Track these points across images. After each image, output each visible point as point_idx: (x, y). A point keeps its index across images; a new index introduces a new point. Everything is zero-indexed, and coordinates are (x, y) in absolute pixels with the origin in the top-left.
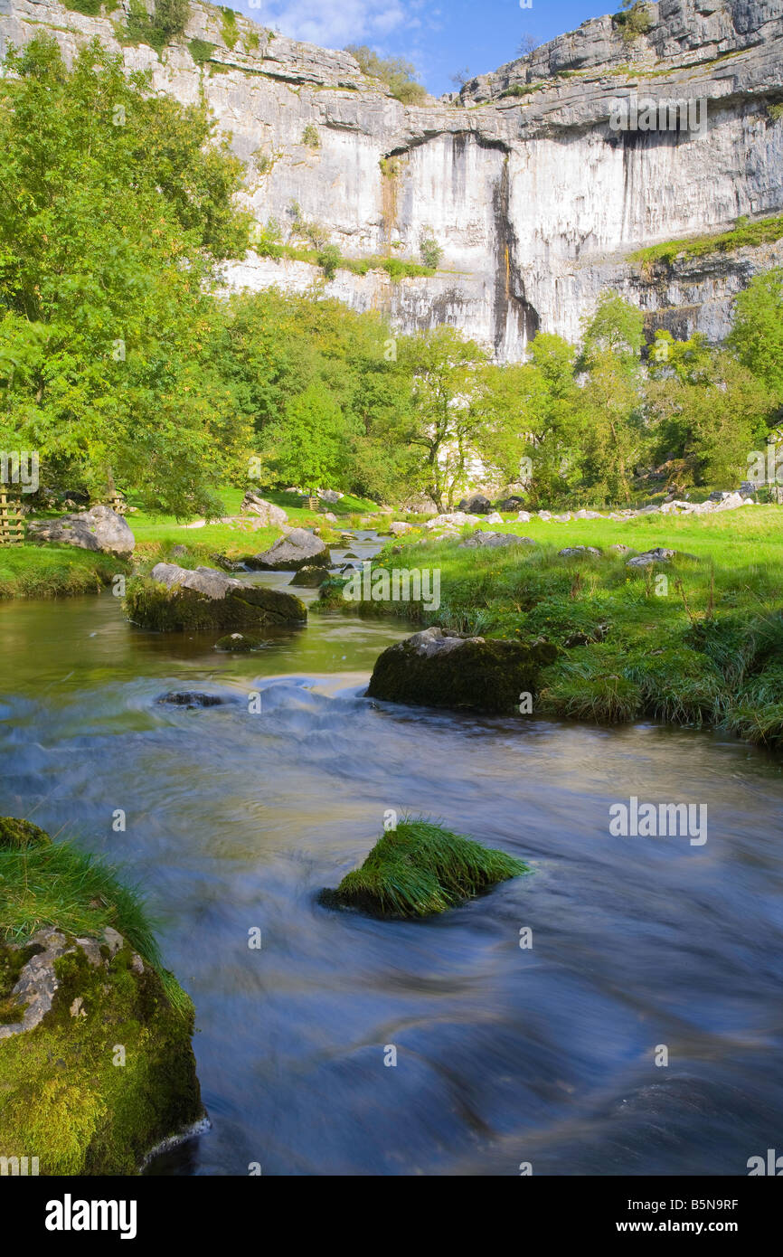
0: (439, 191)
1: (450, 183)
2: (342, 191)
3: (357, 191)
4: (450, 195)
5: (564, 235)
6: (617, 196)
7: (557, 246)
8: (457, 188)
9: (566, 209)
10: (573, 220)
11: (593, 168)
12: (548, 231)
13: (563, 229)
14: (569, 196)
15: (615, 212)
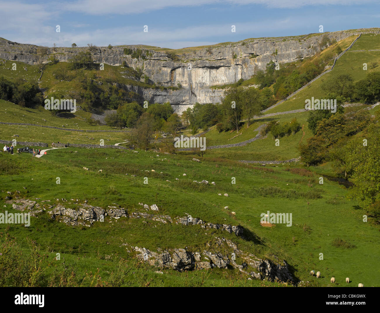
0: (180, 76)
1: (182, 74)
2: (165, 77)
3: (167, 76)
4: (182, 76)
5: (200, 83)
6: (208, 78)
7: (199, 85)
8: (183, 75)
9: (200, 79)
10: (202, 81)
11: (205, 73)
12: (198, 82)
13: (200, 82)
14: (201, 77)
15: (208, 80)
